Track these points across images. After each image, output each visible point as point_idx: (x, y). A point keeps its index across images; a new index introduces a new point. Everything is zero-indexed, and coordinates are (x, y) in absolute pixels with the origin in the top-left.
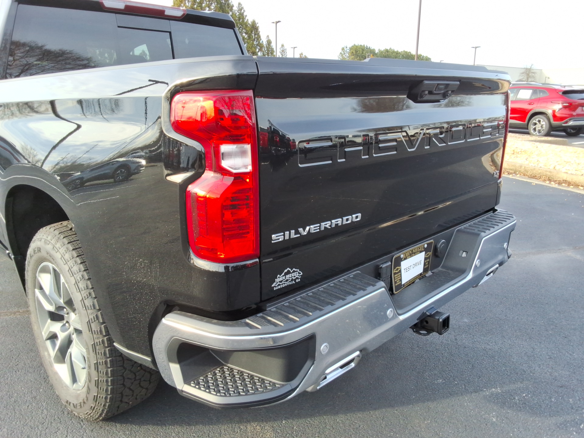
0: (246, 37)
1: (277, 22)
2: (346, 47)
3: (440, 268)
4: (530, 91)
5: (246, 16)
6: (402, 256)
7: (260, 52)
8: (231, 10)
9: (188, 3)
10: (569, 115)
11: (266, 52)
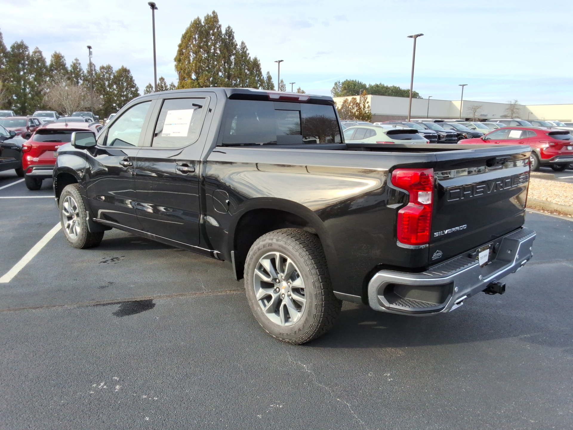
0: (248, 73)
1: (280, 61)
2: (339, 83)
3: (495, 260)
4: (520, 132)
5: (249, 54)
6: (480, 250)
7: (261, 87)
8: (235, 48)
9: (196, 42)
10: (554, 153)
11: (267, 87)
